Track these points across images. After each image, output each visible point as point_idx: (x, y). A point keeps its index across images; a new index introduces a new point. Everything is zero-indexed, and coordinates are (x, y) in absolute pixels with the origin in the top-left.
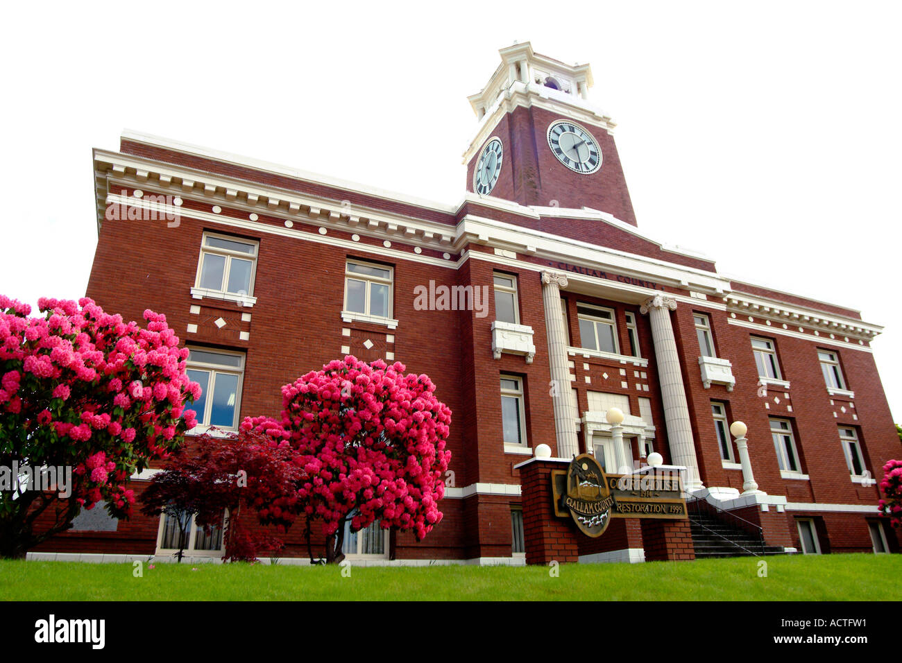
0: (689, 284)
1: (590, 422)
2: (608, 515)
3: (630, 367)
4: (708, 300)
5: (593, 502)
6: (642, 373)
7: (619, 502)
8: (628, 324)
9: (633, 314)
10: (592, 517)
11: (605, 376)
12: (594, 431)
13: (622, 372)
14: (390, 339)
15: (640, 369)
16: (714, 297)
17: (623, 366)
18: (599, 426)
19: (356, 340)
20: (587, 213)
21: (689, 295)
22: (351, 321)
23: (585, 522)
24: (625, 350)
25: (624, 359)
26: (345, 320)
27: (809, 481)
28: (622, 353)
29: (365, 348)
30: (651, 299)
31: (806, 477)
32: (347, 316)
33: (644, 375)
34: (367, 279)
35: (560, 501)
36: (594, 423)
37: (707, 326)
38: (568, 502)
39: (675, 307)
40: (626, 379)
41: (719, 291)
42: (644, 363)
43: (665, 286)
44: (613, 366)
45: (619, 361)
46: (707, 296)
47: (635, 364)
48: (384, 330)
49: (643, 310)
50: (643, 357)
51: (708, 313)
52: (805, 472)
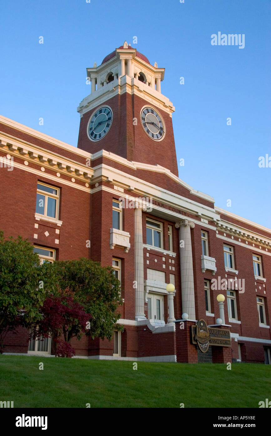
0: (202, 214)
1: (148, 286)
2: (208, 344)
3: (167, 256)
4: (209, 224)
5: (205, 339)
6: (172, 260)
7: (212, 339)
8: (168, 232)
9: (171, 227)
10: (203, 344)
11: (156, 261)
12: (149, 291)
13: (164, 259)
14: (57, 231)
15: (172, 258)
16: (212, 222)
17: (165, 256)
18: (152, 288)
19: (41, 231)
20: (159, 169)
21: (200, 220)
22: (39, 220)
23: (202, 346)
24: (166, 247)
25: (165, 252)
26: (36, 219)
27: (241, 325)
28: (164, 249)
29: (45, 235)
30: (183, 221)
31: (239, 322)
32: (38, 217)
33: (173, 262)
34: (46, 194)
35: (194, 338)
36: (150, 286)
37: (206, 238)
38: (197, 338)
39: (193, 226)
40: (165, 263)
41: (215, 220)
42: (174, 255)
43: (190, 214)
44: (159, 255)
45: (163, 253)
46: (208, 221)
47: (170, 255)
48: (55, 226)
49: (177, 226)
50: (173, 251)
51: (207, 231)
52: (239, 319)
